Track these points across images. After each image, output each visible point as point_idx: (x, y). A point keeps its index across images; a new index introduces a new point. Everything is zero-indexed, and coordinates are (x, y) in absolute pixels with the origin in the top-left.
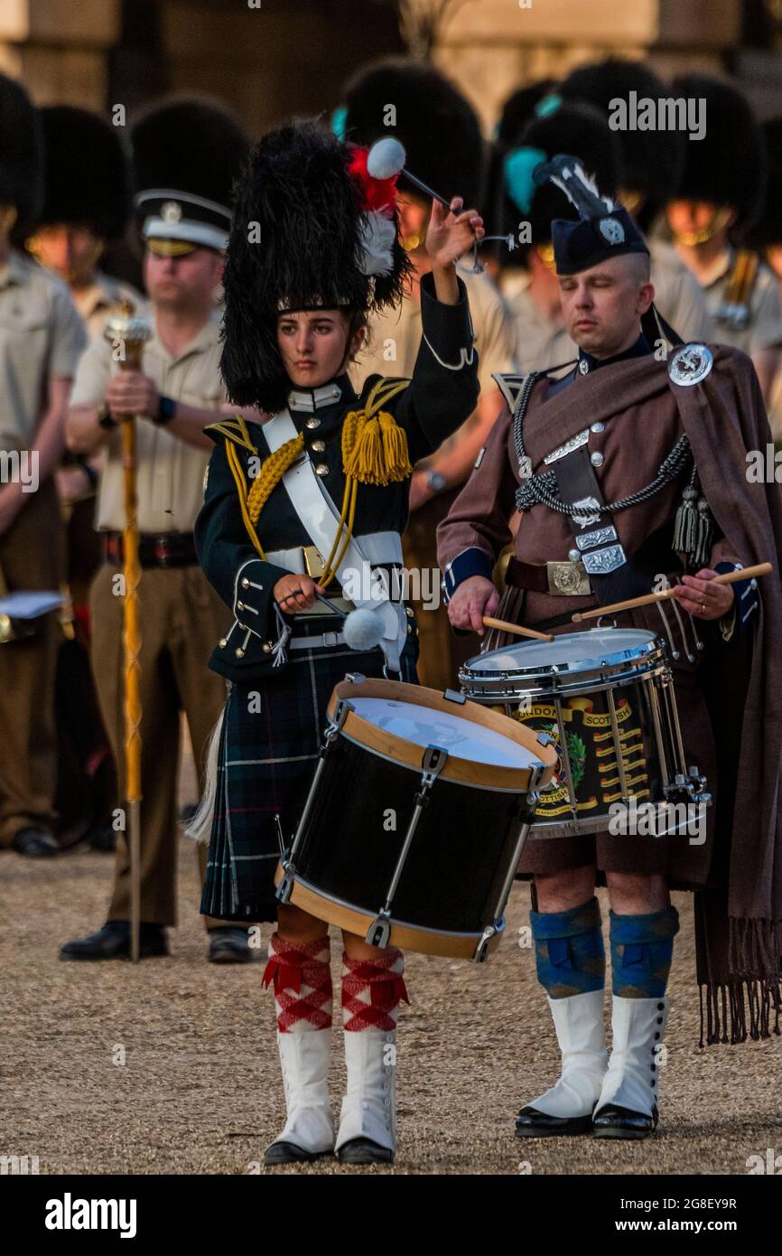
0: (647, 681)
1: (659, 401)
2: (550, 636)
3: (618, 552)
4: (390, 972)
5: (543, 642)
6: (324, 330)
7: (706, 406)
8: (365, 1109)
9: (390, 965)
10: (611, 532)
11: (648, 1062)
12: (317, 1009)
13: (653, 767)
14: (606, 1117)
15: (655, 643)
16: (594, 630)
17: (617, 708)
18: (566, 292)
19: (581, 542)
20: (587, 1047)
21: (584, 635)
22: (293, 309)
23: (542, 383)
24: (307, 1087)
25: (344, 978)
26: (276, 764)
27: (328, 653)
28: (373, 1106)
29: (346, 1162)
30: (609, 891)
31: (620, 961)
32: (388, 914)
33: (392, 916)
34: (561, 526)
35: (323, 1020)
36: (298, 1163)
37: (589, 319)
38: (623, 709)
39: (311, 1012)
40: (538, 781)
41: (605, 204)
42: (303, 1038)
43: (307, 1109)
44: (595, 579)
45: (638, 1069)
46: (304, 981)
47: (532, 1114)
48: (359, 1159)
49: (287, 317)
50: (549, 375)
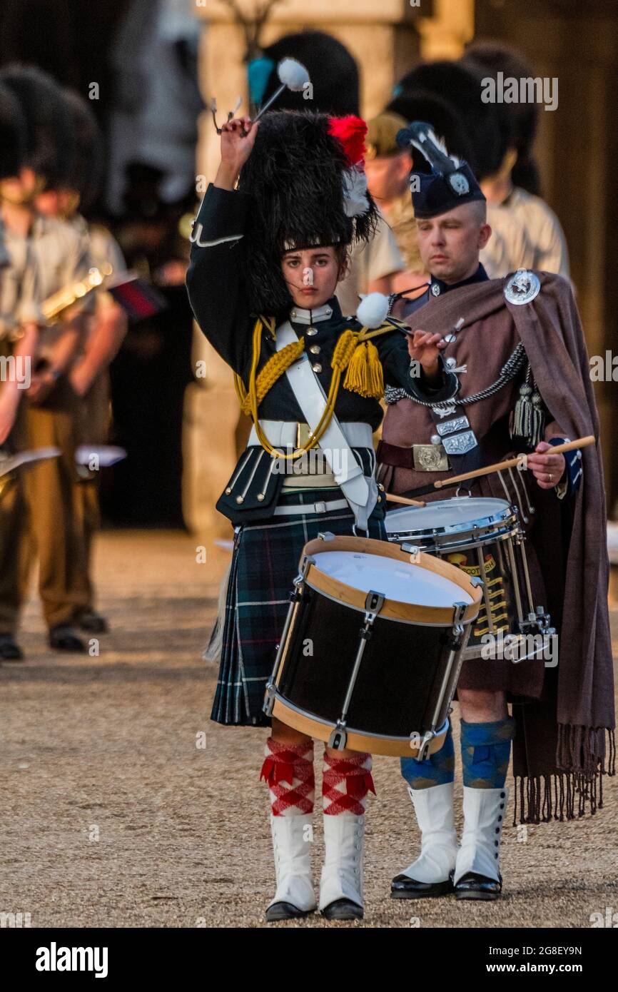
0: (507, 540)
1: (498, 317)
2: (422, 503)
3: (471, 437)
4: (361, 768)
5: (417, 507)
6: (324, 263)
7: (537, 322)
8: (341, 877)
9: (362, 763)
10: (464, 421)
11: (493, 839)
12: (303, 798)
13: (512, 609)
14: (468, 883)
15: (511, 510)
16: (454, 499)
17: (485, 561)
18: (422, 232)
19: (441, 429)
20: (442, 828)
21: (448, 503)
22: (298, 248)
23: (399, 302)
24: (297, 858)
25: (324, 773)
26: (277, 605)
27: (318, 518)
28: (347, 875)
29: (333, 919)
30: (461, 704)
31: (471, 760)
32: (343, 724)
33: (347, 725)
34: (423, 417)
35: (308, 806)
36: (296, 919)
37: (443, 254)
38: (489, 562)
39: (298, 800)
40: (461, 617)
41: (453, 162)
42: (293, 821)
43: (296, 876)
44: (452, 458)
45: (487, 845)
46: (295, 775)
47: (405, 880)
48: (344, 915)
49: (294, 254)
50: (404, 296)
